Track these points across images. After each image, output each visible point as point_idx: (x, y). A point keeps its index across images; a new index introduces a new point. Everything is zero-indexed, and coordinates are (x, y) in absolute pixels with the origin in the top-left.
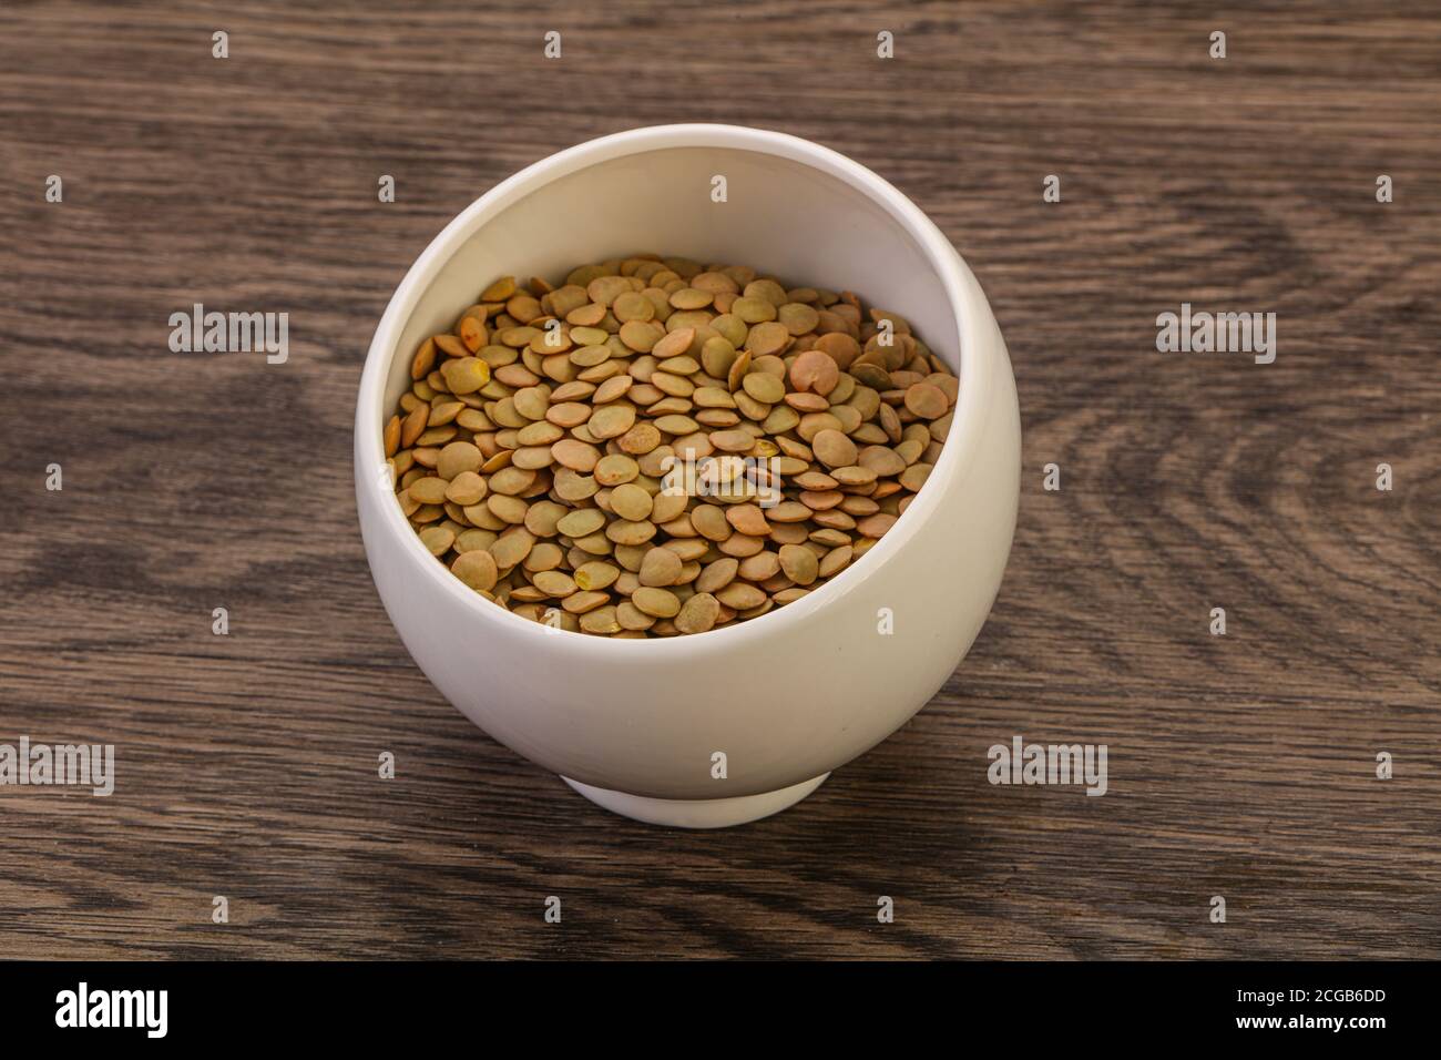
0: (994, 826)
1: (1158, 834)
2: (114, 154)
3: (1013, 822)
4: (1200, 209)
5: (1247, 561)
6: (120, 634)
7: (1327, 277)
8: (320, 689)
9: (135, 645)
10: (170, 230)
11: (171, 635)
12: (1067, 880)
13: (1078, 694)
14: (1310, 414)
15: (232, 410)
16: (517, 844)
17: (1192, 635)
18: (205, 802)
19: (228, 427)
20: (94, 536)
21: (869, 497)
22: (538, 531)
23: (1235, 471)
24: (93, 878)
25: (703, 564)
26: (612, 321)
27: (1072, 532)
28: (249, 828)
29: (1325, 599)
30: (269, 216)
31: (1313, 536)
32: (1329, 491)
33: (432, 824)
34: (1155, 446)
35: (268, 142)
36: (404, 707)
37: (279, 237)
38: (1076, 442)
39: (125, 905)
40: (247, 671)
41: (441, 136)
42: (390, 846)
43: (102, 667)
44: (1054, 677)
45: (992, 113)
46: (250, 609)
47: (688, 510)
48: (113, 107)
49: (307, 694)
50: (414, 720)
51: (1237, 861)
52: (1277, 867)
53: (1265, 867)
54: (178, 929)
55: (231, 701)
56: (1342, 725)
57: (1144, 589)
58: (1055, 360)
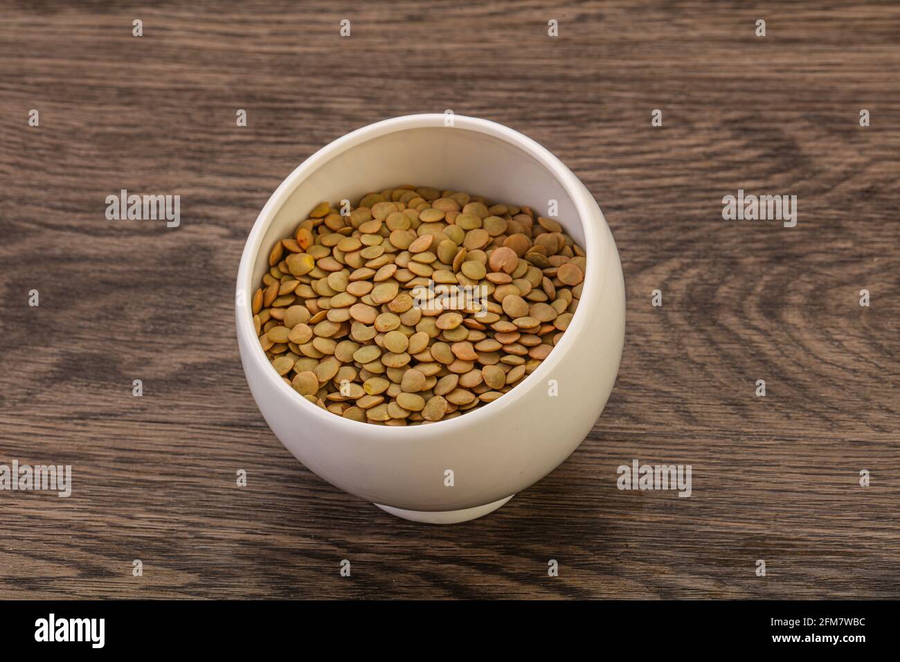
0: (615, 519)
1: (712, 523)
2: (103, 108)
3: (626, 517)
4: (746, 130)
5: (768, 352)
6: (107, 409)
7: (820, 172)
8: (222, 441)
9: (116, 415)
10: (135, 156)
11: (136, 409)
12: (657, 552)
13: (666, 437)
14: (807, 259)
15: (171, 268)
16: (337, 535)
17: (734, 399)
18: (156, 511)
19: (170, 279)
20: (91, 349)
21: (536, 334)
22: (342, 359)
23: (761, 297)
24: (92, 558)
25: (438, 377)
26: (385, 230)
27: (664, 336)
28: (181, 527)
29: (813, 375)
30: (194, 146)
31: (807, 336)
32: (818, 307)
33: (288, 523)
34: (715, 281)
35: (194, 99)
36: (271, 451)
37: (200, 159)
38: (667, 280)
39: (111, 574)
40: (181, 431)
41: (295, 93)
42: (263, 537)
43: (96, 429)
44: (652, 426)
45: (622, 72)
46: (182, 393)
47: (430, 345)
48: (102, 78)
49: (216, 444)
50: (278, 460)
51: (758, 539)
52: (781, 542)
53: (773, 542)
54: (141, 589)
55: (171, 449)
56: (822, 453)
57: (706, 372)
58: (656, 228)
